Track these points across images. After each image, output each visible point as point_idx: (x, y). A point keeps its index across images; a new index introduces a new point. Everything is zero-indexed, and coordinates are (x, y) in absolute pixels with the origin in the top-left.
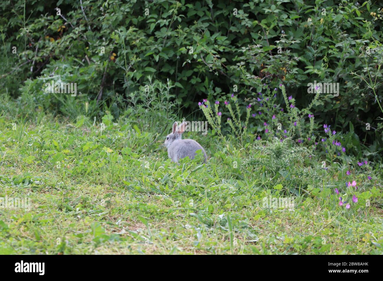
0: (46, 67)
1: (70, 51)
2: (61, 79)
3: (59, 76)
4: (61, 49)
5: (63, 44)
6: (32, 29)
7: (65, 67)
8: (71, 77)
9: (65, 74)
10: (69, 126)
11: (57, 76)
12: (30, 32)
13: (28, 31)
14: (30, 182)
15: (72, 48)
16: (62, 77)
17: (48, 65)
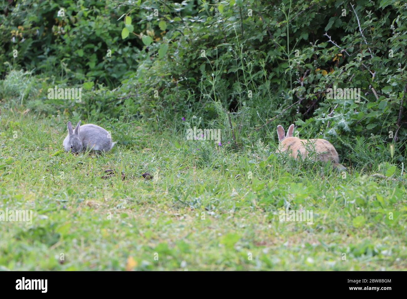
0: (319, 106)
1: (351, 83)
2: (345, 119)
3: (342, 114)
4: (340, 82)
5: (343, 76)
6: (303, 60)
7: (347, 103)
8: (357, 115)
9: (349, 112)
10: (376, 176)
11: (339, 115)
12: (301, 64)
13: (299, 63)
14: (374, 254)
15: (355, 80)
16: (345, 116)
17: (321, 104)
